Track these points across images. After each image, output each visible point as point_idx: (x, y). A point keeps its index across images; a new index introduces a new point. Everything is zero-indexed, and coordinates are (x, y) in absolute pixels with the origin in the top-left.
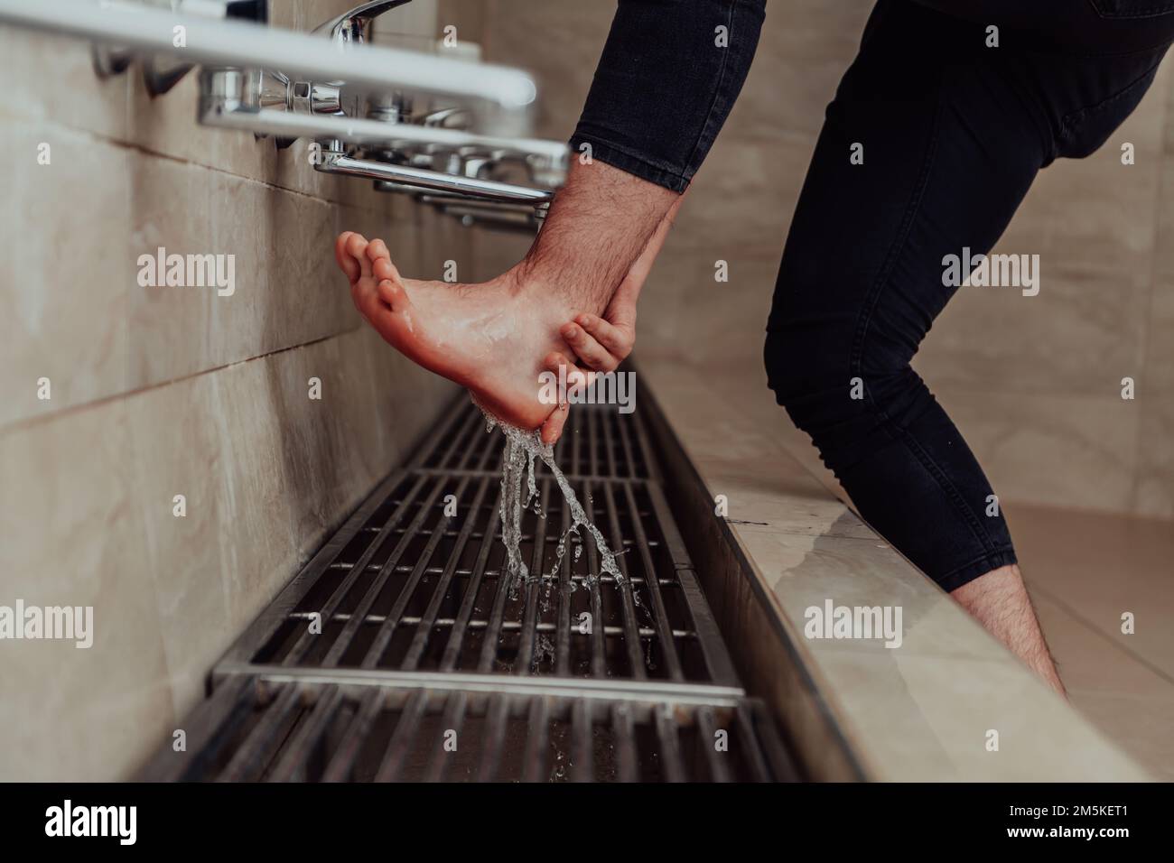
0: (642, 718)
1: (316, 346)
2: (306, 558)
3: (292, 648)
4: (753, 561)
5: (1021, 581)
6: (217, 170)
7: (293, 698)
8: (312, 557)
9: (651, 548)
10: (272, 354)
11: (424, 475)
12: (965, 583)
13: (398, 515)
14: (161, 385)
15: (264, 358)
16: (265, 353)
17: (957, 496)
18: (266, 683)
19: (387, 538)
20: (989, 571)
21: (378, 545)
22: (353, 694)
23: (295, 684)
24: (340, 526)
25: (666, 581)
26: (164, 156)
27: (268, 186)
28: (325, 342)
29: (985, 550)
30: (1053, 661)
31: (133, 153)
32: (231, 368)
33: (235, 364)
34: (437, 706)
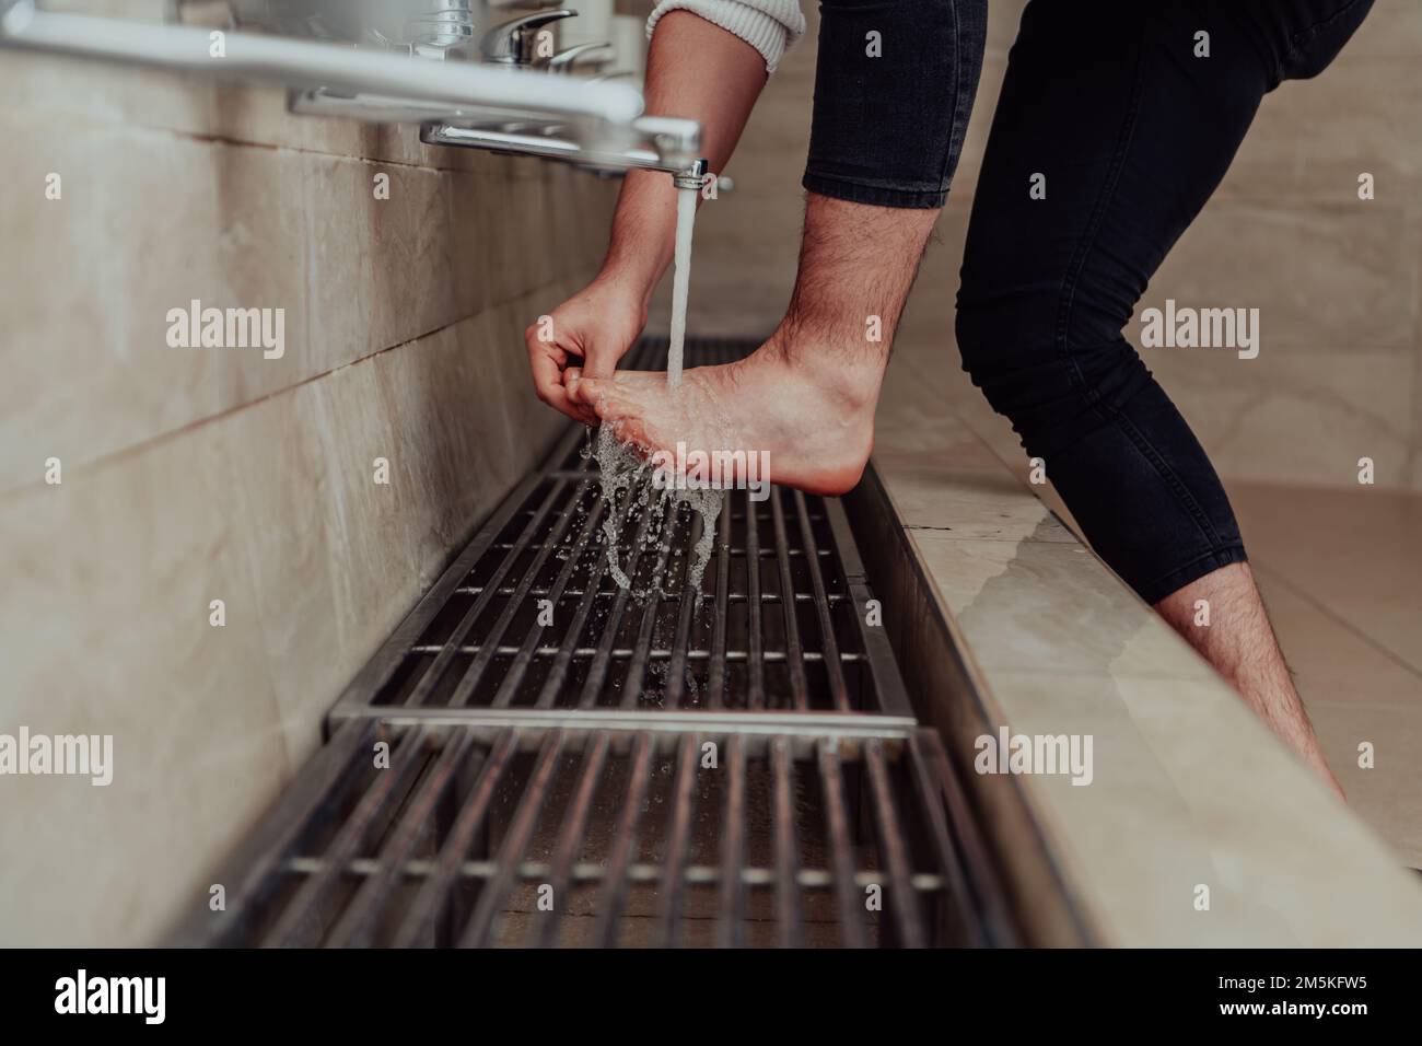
0: (802, 753)
1: (430, 338)
2: (429, 583)
3: (414, 687)
4: (930, 574)
5: (1252, 582)
6: (310, 151)
7: (418, 743)
8: (435, 581)
9: (821, 558)
10: (381, 352)
11: (562, 478)
12: (1187, 584)
13: (531, 529)
14: (258, 401)
15: (372, 358)
16: (372, 353)
17: (1179, 485)
18: (387, 726)
19: (521, 555)
20: (1215, 569)
21: (510, 565)
22: (484, 736)
23: (419, 727)
24: (466, 544)
25: (837, 597)
26: (251, 144)
27: (368, 162)
28: (441, 333)
29: (1211, 546)
30: (1289, 670)
31: (219, 146)
32: (335, 373)
33: (339, 369)
34: (576, 747)
